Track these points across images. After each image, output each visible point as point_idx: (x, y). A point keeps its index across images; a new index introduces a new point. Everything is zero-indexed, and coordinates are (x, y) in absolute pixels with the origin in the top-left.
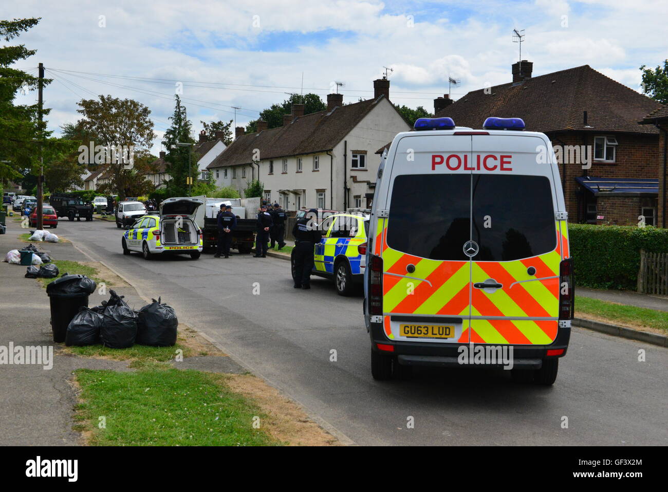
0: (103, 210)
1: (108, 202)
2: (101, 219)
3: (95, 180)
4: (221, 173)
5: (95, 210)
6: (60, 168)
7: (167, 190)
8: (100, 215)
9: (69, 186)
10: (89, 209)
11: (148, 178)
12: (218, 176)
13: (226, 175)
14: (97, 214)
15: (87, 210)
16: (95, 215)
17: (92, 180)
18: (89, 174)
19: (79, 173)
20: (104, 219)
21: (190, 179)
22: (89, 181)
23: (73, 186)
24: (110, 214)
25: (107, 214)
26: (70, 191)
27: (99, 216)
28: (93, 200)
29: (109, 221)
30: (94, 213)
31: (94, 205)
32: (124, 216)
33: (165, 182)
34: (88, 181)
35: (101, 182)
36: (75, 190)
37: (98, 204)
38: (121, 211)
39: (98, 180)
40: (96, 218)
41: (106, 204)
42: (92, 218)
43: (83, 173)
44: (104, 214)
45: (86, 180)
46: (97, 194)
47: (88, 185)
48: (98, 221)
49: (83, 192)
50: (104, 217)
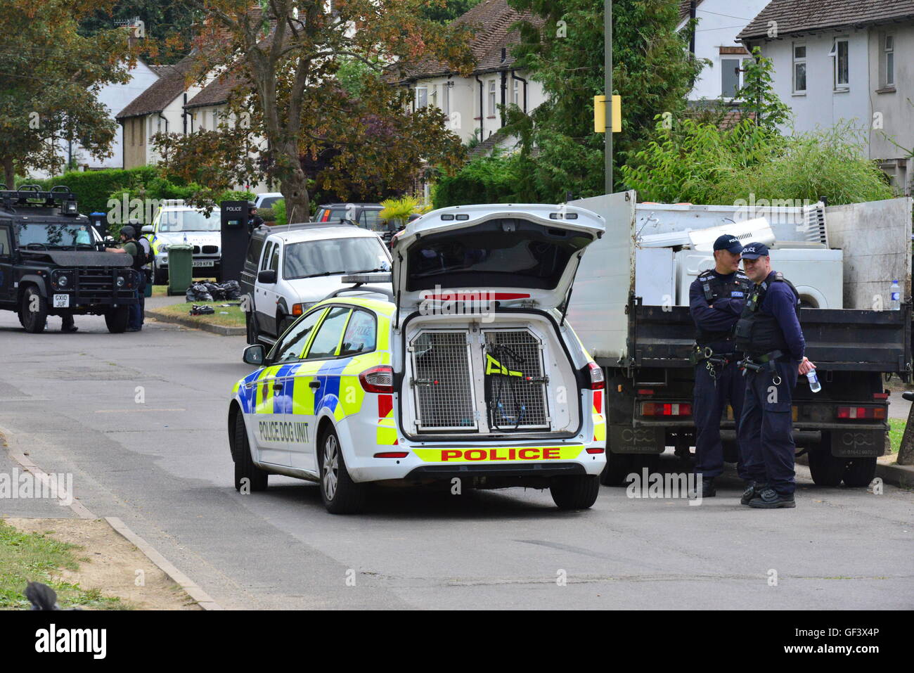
0: (198, 272)
1: (226, 231)
2: (181, 321)
3: (174, 111)
4: (820, 61)
5: (162, 276)
7: (525, 164)
8: (181, 300)
10: (120, 271)
11: (428, 95)
12: (801, 83)
13: (843, 73)
14: (171, 293)
15: (110, 273)
16: (158, 303)
17: (160, 114)
18: (143, 78)
19: (87, 79)
20: (196, 323)
21: (608, 102)
22: (142, 118)
23: (62, 147)
24: (229, 295)
25: (218, 296)
27: (179, 306)
29: (223, 333)
30: (155, 289)
31: (155, 247)
32: (282, 301)
33: (515, 121)
34: (134, 117)
35: (207, 122)
36: (72, 164)
37: (176, 240)
38: (270, 278)
39: (190, 109)
40: (161, 318)
41: (215, 240)
43: (109, 77)
44: (199, 296)
45: (126, 110)
46: (175, 188)
47: (137, 141)
48: (167, 330)
49: (107, 176)
50: (201, 312)
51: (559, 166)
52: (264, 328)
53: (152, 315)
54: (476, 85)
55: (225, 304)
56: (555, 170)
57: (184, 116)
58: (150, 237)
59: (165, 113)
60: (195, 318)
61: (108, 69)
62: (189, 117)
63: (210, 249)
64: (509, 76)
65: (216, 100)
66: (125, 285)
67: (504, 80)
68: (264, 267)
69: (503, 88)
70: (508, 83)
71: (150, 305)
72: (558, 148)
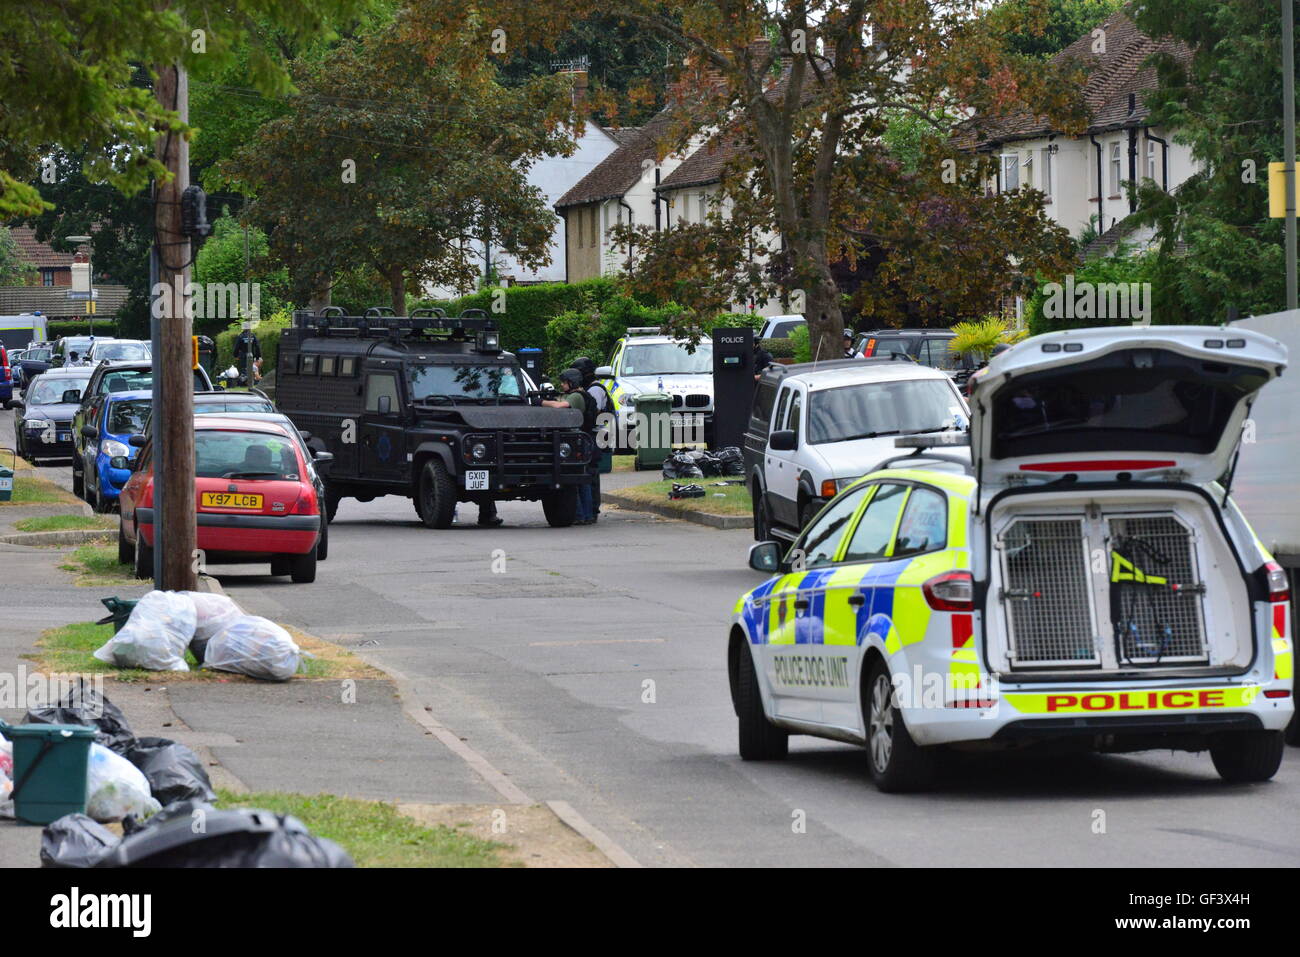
1: (720, 372)
2: (657, 508)
3: (640, 198)
6: (368, 116)
7: (1165, 266)
8: (658, 475)
9: (438, 254)
10: (564, 434)
11: (1020, 166)
14: (640, 466)
15: (551, 437)
16: (619, 482)
17: (620, 201)
18: (594, 147)
19: (510, 149)
20: (678, 511)
21: (1289, 172)
22: (593, 207)
23: (474, 251)
24: (727, 469)
25: (710, 470)
26: (443, 293)
27: (653, 486)
28: (608, 361)
29: (719, 524)
30: (617, 460)
31: (616, 397)
32: (806, 476)
34: (581, 205)
35: (691, 211)
36: (491, 277)
38: (788, 442)
39: (665, 192)
40: (623, 503)
41: (705, 386)
42: (596, 499)
43: (544, 146)
44: (682, 471)
45: (570, 195)
46: (644, 310)
47: (587, 239)
48: (635, 522)
49: (542, 293)
50: (685, 495)
51: (1217, 269)
52: (780, 517)
53: (611, 500)
54: (1091, 150)
55: (721, 482)
56: (1210, 273)
57: (656, 203)
58: (608, 384)
59: (628, 199)
60: (677, 503)
61: (541, 135)
62: (663, 204)
63: (697, 401)
64: (1141, 136)
65: (704, 178)
66: (571, 456)
67: (1133, 142)
68: (778, 425)
69: (1132, 153)
70: (1139, 147)
71: (608, 484)
72: (1215, 242)
